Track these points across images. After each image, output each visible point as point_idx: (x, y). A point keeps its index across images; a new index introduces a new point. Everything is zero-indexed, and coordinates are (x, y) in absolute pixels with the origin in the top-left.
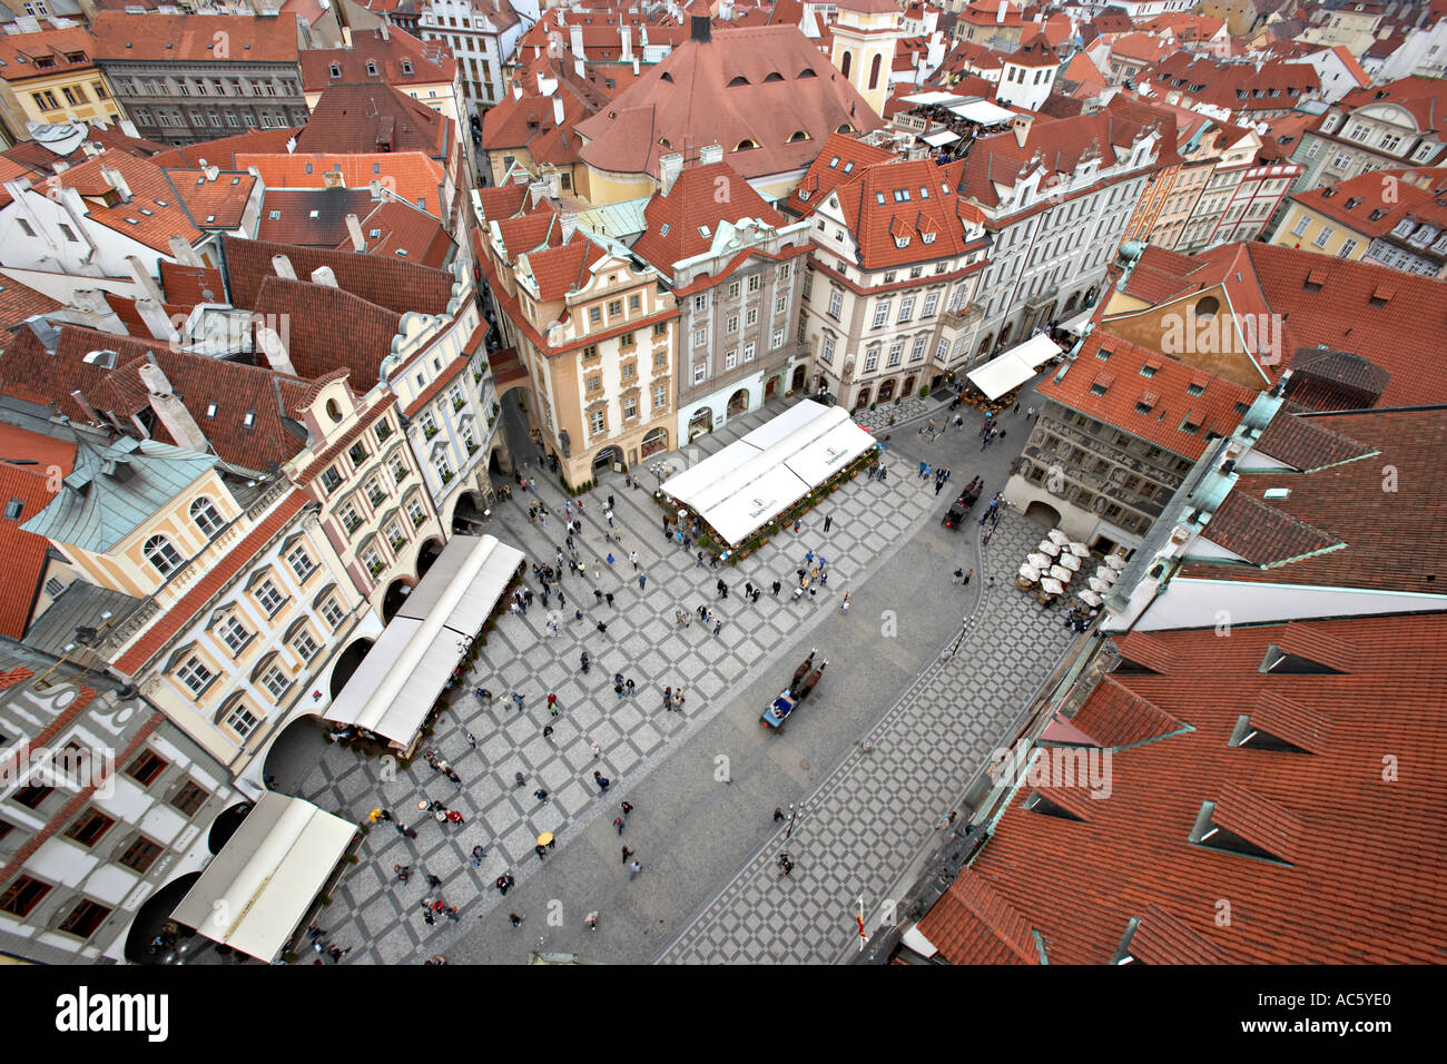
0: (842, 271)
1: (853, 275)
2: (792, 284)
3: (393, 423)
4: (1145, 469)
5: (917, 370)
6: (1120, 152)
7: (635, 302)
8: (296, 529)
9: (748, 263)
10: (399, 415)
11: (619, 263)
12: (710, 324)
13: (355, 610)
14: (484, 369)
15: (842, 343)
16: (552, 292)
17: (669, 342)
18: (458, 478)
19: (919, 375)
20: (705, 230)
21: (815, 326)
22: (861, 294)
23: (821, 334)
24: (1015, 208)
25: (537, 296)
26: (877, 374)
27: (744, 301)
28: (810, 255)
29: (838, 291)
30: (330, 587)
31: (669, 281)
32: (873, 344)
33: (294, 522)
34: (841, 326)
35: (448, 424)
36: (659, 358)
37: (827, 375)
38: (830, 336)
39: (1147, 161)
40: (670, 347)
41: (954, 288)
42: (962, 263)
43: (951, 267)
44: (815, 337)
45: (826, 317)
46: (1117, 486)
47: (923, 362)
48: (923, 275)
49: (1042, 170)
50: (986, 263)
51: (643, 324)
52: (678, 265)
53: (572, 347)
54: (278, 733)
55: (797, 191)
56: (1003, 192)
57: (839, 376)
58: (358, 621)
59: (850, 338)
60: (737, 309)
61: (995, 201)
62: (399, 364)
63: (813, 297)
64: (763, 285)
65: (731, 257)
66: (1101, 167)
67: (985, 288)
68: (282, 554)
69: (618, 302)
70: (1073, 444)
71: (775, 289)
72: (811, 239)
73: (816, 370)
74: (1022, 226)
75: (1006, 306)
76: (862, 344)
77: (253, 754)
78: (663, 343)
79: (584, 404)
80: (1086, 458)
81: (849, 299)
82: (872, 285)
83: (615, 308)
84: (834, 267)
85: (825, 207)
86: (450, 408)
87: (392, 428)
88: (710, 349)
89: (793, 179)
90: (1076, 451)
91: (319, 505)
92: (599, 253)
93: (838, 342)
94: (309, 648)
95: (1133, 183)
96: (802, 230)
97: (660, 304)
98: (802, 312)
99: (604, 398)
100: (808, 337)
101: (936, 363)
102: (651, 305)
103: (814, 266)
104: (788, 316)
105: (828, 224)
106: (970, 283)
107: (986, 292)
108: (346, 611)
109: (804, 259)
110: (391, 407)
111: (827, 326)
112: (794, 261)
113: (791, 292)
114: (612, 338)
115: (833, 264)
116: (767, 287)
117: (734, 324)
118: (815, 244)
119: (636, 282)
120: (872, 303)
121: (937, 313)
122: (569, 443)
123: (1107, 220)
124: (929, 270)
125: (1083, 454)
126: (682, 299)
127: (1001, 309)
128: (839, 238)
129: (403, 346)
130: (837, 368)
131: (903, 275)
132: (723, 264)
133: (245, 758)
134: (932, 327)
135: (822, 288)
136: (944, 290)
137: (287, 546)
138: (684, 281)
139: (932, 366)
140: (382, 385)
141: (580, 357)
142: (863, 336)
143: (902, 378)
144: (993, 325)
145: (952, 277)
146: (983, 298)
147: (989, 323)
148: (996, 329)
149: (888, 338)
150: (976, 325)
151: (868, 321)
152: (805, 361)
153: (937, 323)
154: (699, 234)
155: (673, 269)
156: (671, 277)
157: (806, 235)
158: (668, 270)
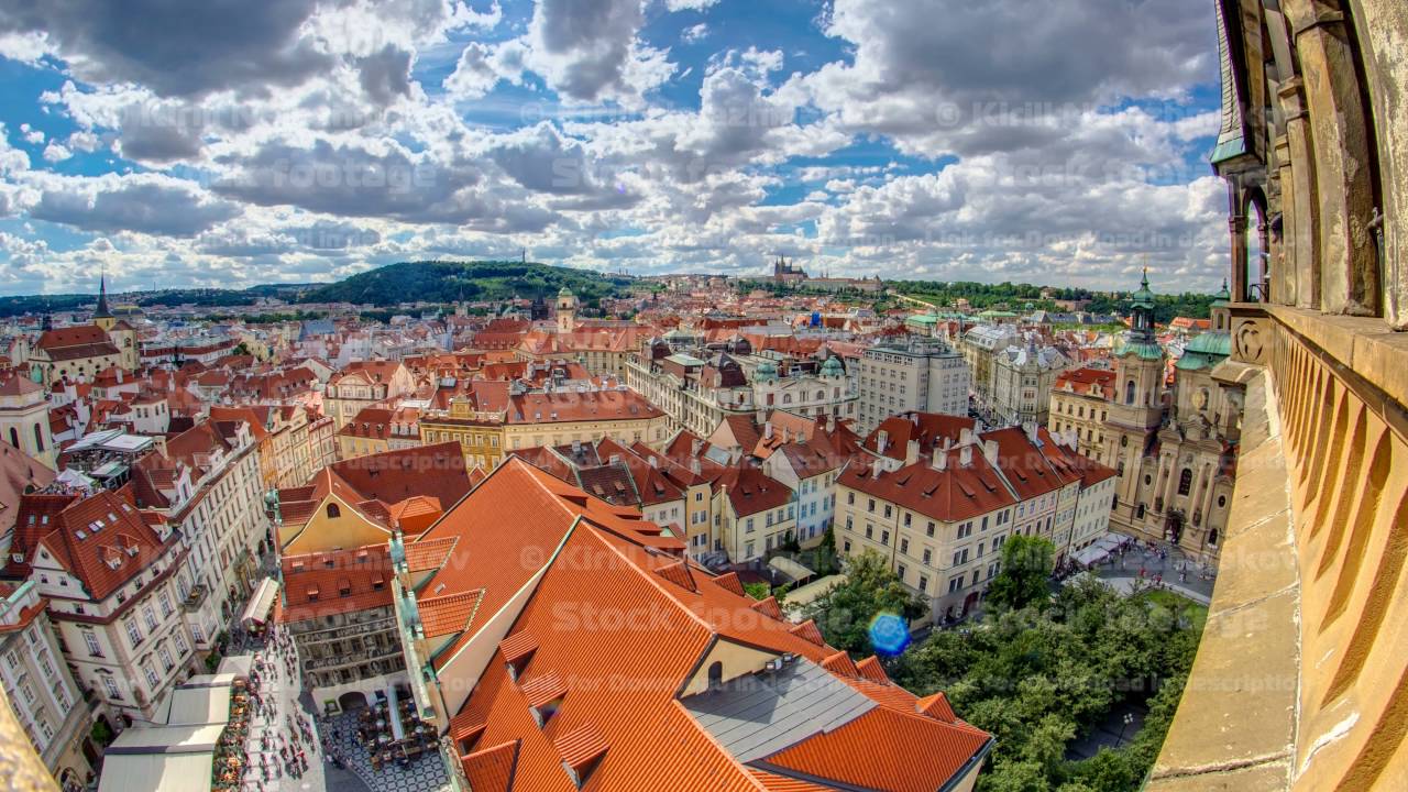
0: (80, 610)
1: (91, 610)
2: (45, 644)
4: (378, 626)
5: (190, 661)
6: (230, 440)
15: (118, 674)
19: (195, 664)
21: (88, 672)
22: (107, 622)
23: (97, 677)
24: (183, 503)
26: (162, 684)
28: (48, 610)
29: (87, 630)
32: (142, 661)
34: (107, 661)
37: (125, 710)
38: (105, 674)
39: (250, 440)
41: (175, 581)
42: (169, 559)
43: (162, 566)
44: (94, 682)
45: (91, 659)
46: (373, 648)
47: (190, 652)
48: (146, 583)
49: (187, 470)
50: (187, 550)
56: (168, 493)
57: (135, 704)
59: (123, 667)
61: (166, 503)
63: (70, 647)
64: (20, 658)
66: (224, 454)
67: (197, 570)
70: (327, 641)
71: (34, 655)
72: (41, 594)
73: (113, 710)
74: (195, 512)
75: (220, 575)
76: (135, 665)
80: (343, 646)
82: (111, 611)
84: (73, 610)
85: (39, 561)
90: (334, 645)
93: (114, 676)
95: (250, 457)
96: (30, 590)
98: (70, 665)
100: (88, 685)
101: (200, 646)
103: (56, 617)
104: (59, 675)
106: (184, 571)
107: (200, 573)
109: (43, 614)
111: (98, 667)
112: (37, 621)
113: (49, 652)
115: (71, 608)
116: (27, 657)
118: (47, 597)
120: (119, 625)
121: (175, 608)
123: (249, 486)
124: (147, 577)
125: (338, 644)
127: (218, 580)
130: (129, 699)
131: (130, 590)
134: (179, 620)
135: (73, 634)
136: (168, 586)
139: (199, 650)
142: (130, 658)
143: (184, 674)
144: (222, 594)
145: (168, 574)
146: (200, 579)
147: (217, 593)
148: (225, 596)
149: (151, 649)
150: (209, 601)
151: (127, 643)
152: (100, 709)
153: (181, 615)
157: (35, 593)
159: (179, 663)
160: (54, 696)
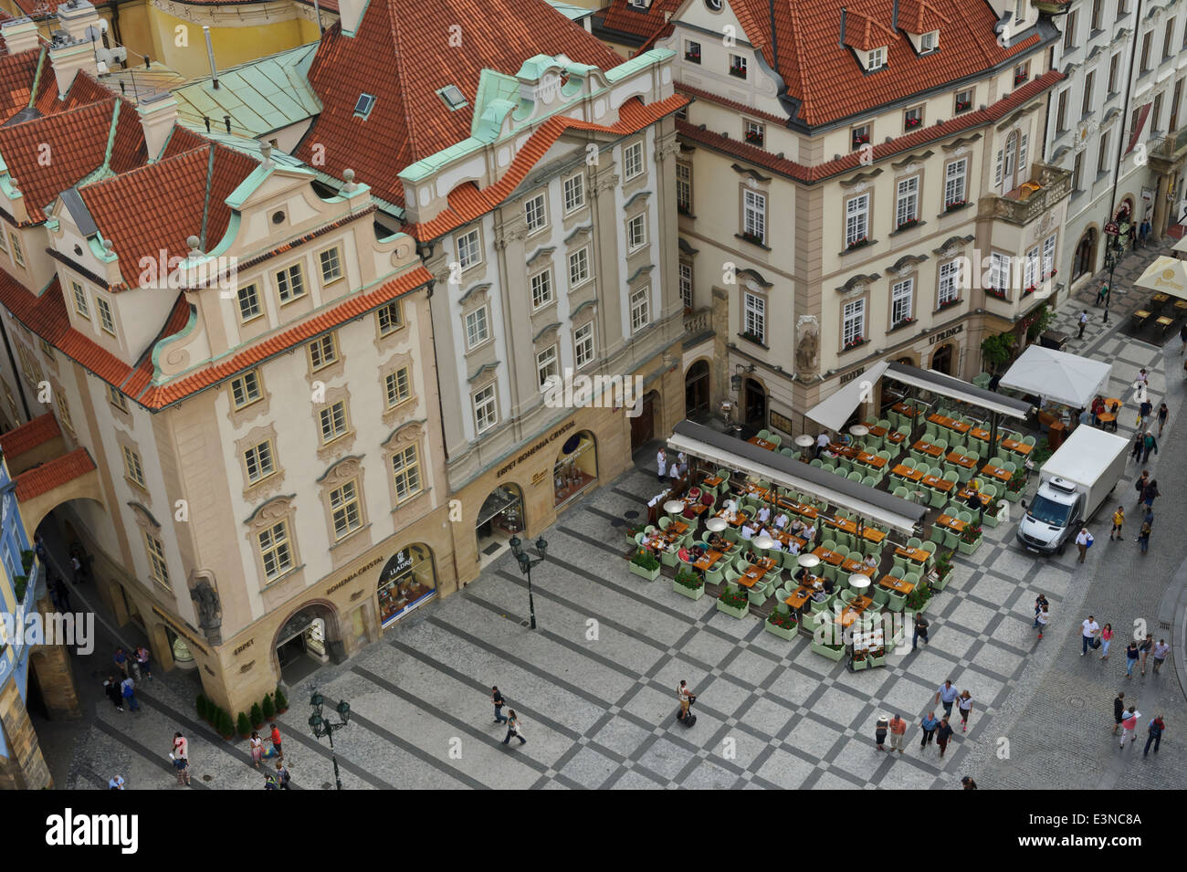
0: (755, 138)
1: (780, 143)
2: (652, 184)
5: (954, 328)
7: (329, 263)
9: (556, 150)
11: (287, 183)
12: (493, 293)
15: (782, 295)
17: (411, 343)
19: (961, 339)
20: (453, 94)
21: (723, 271)
22: (806, 179)
23: (732, 284)
25: (115, 278)
26: (869, 350)
27: (558, 235)
28: (681, 117)
29: (754, 184)
31: (394, 210)
32: (850, 285)
34: (772, 259)
36: (396, 383)
37: (760, 373)
38: (753, 285)
40: (416, 355)
41: (999, 140)
42: (1004, 84)
43: (984, 95)
44: (720, 294)
45: (739, 245)
47: (963, 309)
48: (929, 122)
50: (1053, 78)
51: (350, 314)
52: (413, 172)
53: (208, 381)
57: (789, 367)
59: (799, 282)
60: (545, 254)
63: (700, 208)
64: (593, 195)
65: (521, 142)
67: (1060, 131)
69: (294, 270)
71: (621, 199)
72: (678, 86)
73: (734, 366)
75: (1110, 164)
76: (828, 289)
78: (401, 348)
79: (243, 509)
82: (828, 157)
83: (291, 282)
84: (737, 134)
88: (500, 352)
92: (236, 167)
93: (772, 294)
96: (653, 68)
97: (384, 261)
98: (684, 244)
99: (286, 490)
100: (704, 298)
101: (993, 306)
102: (365, 268)
103: (693, 139)
104: (655, 257)
105: (707, 48)
106: (1030, 125)
107: (1066, 141)
109: (670, 125)
111: (745, 265)
112: (651, 133)
113: (652, 202)
114: (290, 349)
115: (734, 128)
116: (603, 197)
117: (541, 287)
118: (688, 93)
119: (332, 219)
120: (832, 197)
121: (974, 198)
122: (216, 607)
124: (939, 110)
126: (431, 246)
127: (1101, 172)
128: (739, 72)
130: (780, 351)
131: (888, 127)
132: (505, 158)
134: (970, 230)
136: (977, 147)
138: (428, 203)
139: (986, 313)
141: (223, 400)
142: (825, 272)
143: (925, 350)
144: (1093, 208)
145: (989, 118)
146: (1061, 153)
147: (1084, 204)
148: (1100, 218)
149: (879, 267)
150: (1060, 213)
151: (832, 238)
152: (706, 350)
153: (979, 220)
154: (441, 104)
155: (401, 184)
156: (400, 202)
157: (667, 76)
158: (390, 188)
159: (925, 320)
160: (625, 290)
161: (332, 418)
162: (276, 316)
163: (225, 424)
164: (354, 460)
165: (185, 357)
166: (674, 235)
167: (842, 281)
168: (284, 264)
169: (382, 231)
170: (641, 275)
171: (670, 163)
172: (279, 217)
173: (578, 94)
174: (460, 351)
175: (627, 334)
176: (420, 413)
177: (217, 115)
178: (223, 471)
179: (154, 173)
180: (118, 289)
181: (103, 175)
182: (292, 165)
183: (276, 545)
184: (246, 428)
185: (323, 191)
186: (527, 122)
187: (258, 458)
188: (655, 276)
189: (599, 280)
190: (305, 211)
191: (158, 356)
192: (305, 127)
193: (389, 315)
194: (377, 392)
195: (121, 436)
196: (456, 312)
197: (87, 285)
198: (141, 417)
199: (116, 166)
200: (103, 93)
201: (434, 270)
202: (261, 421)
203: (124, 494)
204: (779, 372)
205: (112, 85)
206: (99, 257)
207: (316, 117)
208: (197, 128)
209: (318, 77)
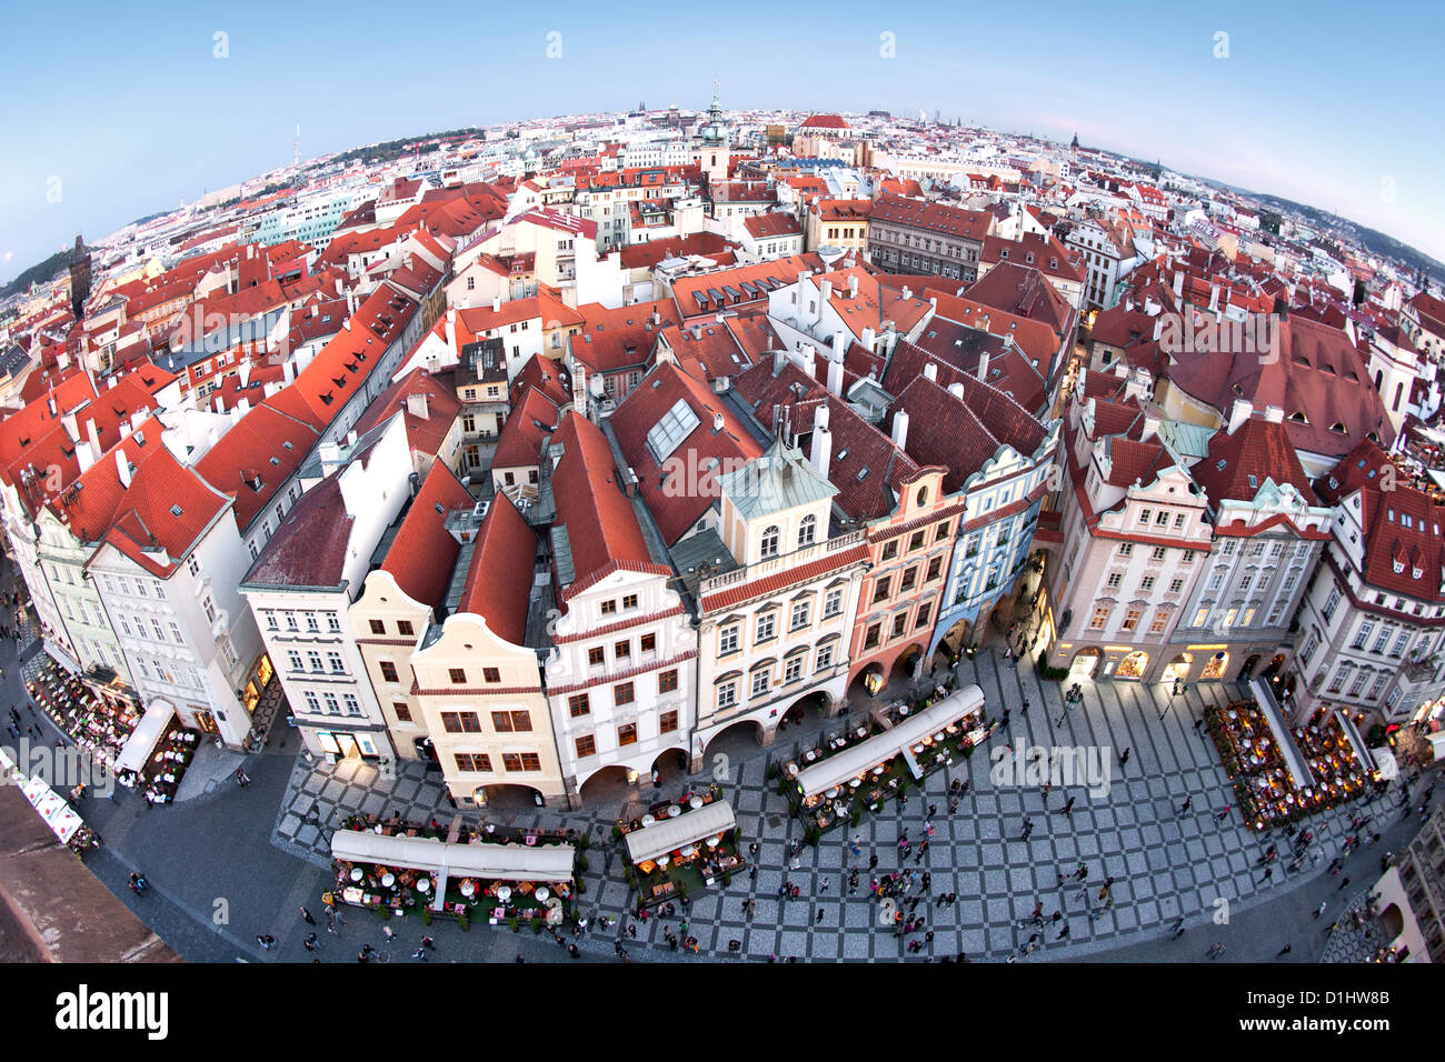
0: (1347, 572)
1: (1354, 580)
2: (1304, 566)
3: (952, 530)
5: (1368, 710)
7: (1180, 519)
8: (846, 575)
9: (1279, 528)
10: (959, 527)
11: (1181, 478)
12: (1229, 572)
13: (837, 666)
14: (1033, 519)
15: (1323, 649)
16: (1120, 479)
17: (1190, 572)
18: (968, 602)
20: (1254, 480)
21: (1309, 619)
23: (1309, 630)
25: (1107, 477)
26: (1338, 697)
27: (1263, 564)
28: (1326, 546)
29: (1338, 592)
30: (836, 636)
31: (1212, 513)
32: (1346, 663)
33: (849, 568)
35: (986, 553)
36: (1176, 585)
37: (1298, 677)
40: (1189, 578)
42: (1433, 612)
45: (1319, 614)
47: (1375, 703)
48: (1404, 609)
51: (1177, 544)
52: (1224, 502)
53: (1115, 537)
54: (736, 721)
55: (1328, 478)
57: (1308, 683)
58: (834, 676)
59: (1332, 647)
60: (1254, 568)
62: (981, 482)
63: (1316, 589)
64: (1282, 555)
65: (1269, 516)
68: (828, 588)
71: (1290, 566)
72: (1331, 529)
76: (1339, 658)
77: (715, 723)
78: (1186, 571)
79: (1098, 594)
81: (1344, 604)
82: (1366, 600)
83: (1163, 518)
84: (1342, 566)
85: (1349, 502)
86: (994, 539)
87: (949, 533)
88: (1219, 598)
89: (1329, 464)
91: (871, 566)
92: (1167, 461)
93: (1320, 645)
94: (793, 673)
96: (1327, 517)
97: (1197, 531)
98: (1302, 601)
99: (1116, 598)
101: (1385, 710)
102: (1191, 530)
103: (1326, 557)
104: (1290, 599)
105: (1348, 521)
106: (1433, 637)
108: (832, 663)
109: (1321, 545)
110: (958, 516)
111: (1318, 625)
112: (1314, 543)
113: (1301, 573)
114: (1149, 544)
116: (1286, 559)
117: (1246, 582)
118: (1333, 536)
119: (1188, 503)
122: (1068, 625)
126: (1217, 537)
128: (1353, 539)
129: (992, 470)
131: (1390, 601)
132: (1260, 519)
133: (709, 722)
134: (1395, 670)
135: (1327, 583)
137: (834, 584)
138: (1225, 520)
139: (1380, 712)
140: (961, 494)
141: (1117, 547)
142: (1342, 650)
154: (1247, 481)
155: (1219, 504)
156: (1216, 512)
157: (1329, 523)
158: (1214, 504)
160: (1273, 605)
161: (1148, 582)
162: (1151, 529)
163: (1111, 558)
164: (1146, 604)
165: (1113, 522)
166: (1301, 595)
167: (1345, 658)
168: (1164, 509)
169: (1204, 519)
170: (1282, 602)
171: (1314, 562)
172: (1172, 490)
173: (1296, 510)
174: (1205, 588)
175: (1264, 624)
176: (1177, 603)
177: (1171, 437)
178: (1101, 574)
179: (1139, 446)
180: (1105, 482)
181: (1123, 437)
182: (1186, 473)
183: (1100, 616)
184: (1118, 564)
185: (1192, 489)
186: (1274, 509)
187: (1115, 579)
188: (1287, 606)
189: (1267, 593)
190: (1182, 493)
191: (1105, 516)
192: (1198, 460)
193: (1189, 557)
194: (1169, 583)
195: (1077, 537)
196: (1213, 570)
197: (1097, 474)
198: (1087, 534)
199: (1129, 436)
200: (1138, 407)
201: (1214, 548)
202: (1124, 565)
203: (1066, 559)
204: (1305, 681)
205: (1142, 405)
206: (1106, 466)
207: (1204, 459)
208: (1162, 439)
209: (1212, 444)
